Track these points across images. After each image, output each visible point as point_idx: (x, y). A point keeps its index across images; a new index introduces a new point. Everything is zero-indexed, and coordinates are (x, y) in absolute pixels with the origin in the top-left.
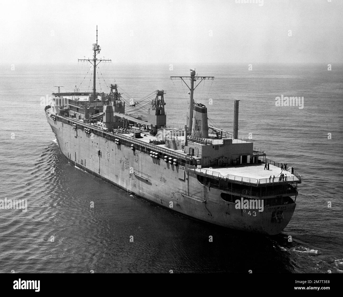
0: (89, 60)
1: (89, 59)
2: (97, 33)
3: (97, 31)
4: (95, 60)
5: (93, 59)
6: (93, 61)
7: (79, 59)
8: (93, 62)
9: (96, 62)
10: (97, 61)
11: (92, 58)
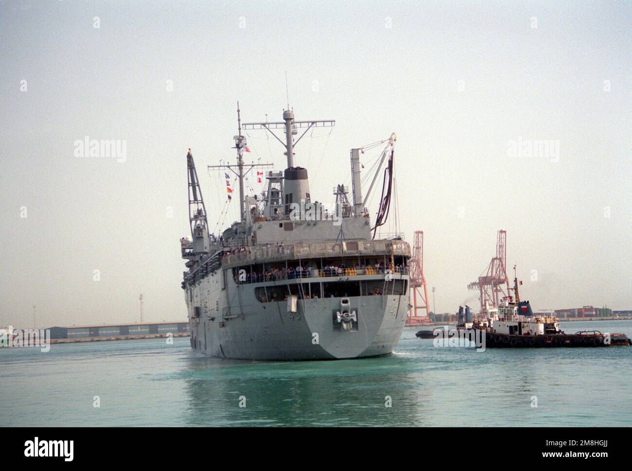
0: (229, 167)
1: (230, 164)
2: (239, 115)
3: (239, 111)
4: (240, 166)
5: (237, 165)
6: (237, 167)
7: (210, 165)
8: (237, 170)
9: (242, 168)
10: (244, 167)
11: (236, 162)
